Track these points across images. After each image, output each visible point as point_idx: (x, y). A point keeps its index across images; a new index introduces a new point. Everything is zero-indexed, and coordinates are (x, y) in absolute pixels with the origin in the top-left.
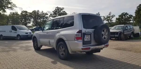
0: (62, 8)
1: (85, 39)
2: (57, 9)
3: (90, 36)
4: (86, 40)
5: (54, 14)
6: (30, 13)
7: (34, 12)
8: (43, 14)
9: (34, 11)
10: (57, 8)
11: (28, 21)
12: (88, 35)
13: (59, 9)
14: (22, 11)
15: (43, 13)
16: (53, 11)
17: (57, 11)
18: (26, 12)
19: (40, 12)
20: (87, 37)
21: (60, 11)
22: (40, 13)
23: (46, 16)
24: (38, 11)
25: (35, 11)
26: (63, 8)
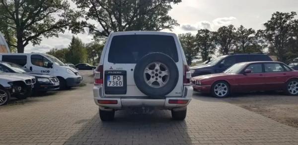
0: (291, 14)
1: (108, 83)
2: (275, 16)
3: (122, 77)
4: (111, 85)
5: (267, 30)
6: (214, 33)
7: (222, 30)
8: (243, 32)
9: (221, 28)
10: (276, 14)
11: (209, 50)
12: (117, 76)
13: (280, 17)
14: (199, 31)
15: (243, 30)
16: (265, 24)
17: (275, 23)
18: (207, 31)
19: (235, 29)
20: (116, 80)
21: (285, 21)
22: (235, 31)
23: (249, 36)
24: (231, 26)
25: (224, 27)
26: (293, 13)
